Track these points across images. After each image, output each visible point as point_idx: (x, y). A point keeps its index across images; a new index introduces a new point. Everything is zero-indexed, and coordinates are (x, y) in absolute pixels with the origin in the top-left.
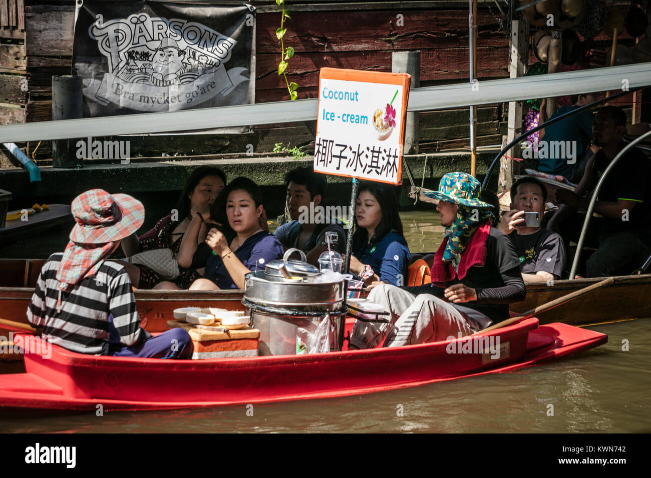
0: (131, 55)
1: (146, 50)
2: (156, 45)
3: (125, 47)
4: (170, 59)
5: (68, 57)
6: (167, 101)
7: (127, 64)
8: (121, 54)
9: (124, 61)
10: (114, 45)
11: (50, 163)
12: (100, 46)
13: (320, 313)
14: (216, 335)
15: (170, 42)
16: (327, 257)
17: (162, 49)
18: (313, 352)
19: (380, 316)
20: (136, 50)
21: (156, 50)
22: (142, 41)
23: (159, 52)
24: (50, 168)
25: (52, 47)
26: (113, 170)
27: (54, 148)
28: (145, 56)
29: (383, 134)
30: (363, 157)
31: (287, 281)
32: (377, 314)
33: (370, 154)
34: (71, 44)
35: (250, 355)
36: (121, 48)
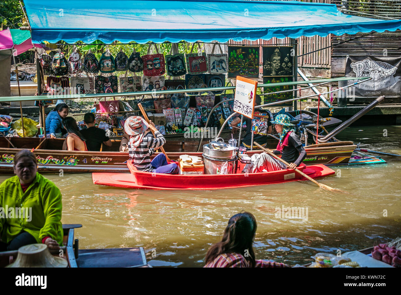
0: (363, 73)
1: (368, 71)
2: (371, 69)
3: (362, 70)
4: (376, 74)
5: (344, 73)
6: (374, 87)
7: (362, 75)
8: (360, 72)
9: (361, 74)
10: (358, 69)
11: (337, 106)
12: (354, 70)
13: (225, 160)
14: (189, 166)
15: (376, 68)
16: (231, 141)
17: (373, 71)
18: (222, 173)
19: (248, 162)
20: (365, 71)
21: (371, 71)
22: (367, 68)
23: (372, 72)
24: (337, 107)
25: (339, 70)
26: (356, 108)
27: (338, 101)
28: (368, 73)
29: (250, 101)
30: (244, 108)
31: (214, 149)
32: (247, 161)
33: (246, 107)
34: (345, 69)
35: (200, 174)
36: (360, 70)
